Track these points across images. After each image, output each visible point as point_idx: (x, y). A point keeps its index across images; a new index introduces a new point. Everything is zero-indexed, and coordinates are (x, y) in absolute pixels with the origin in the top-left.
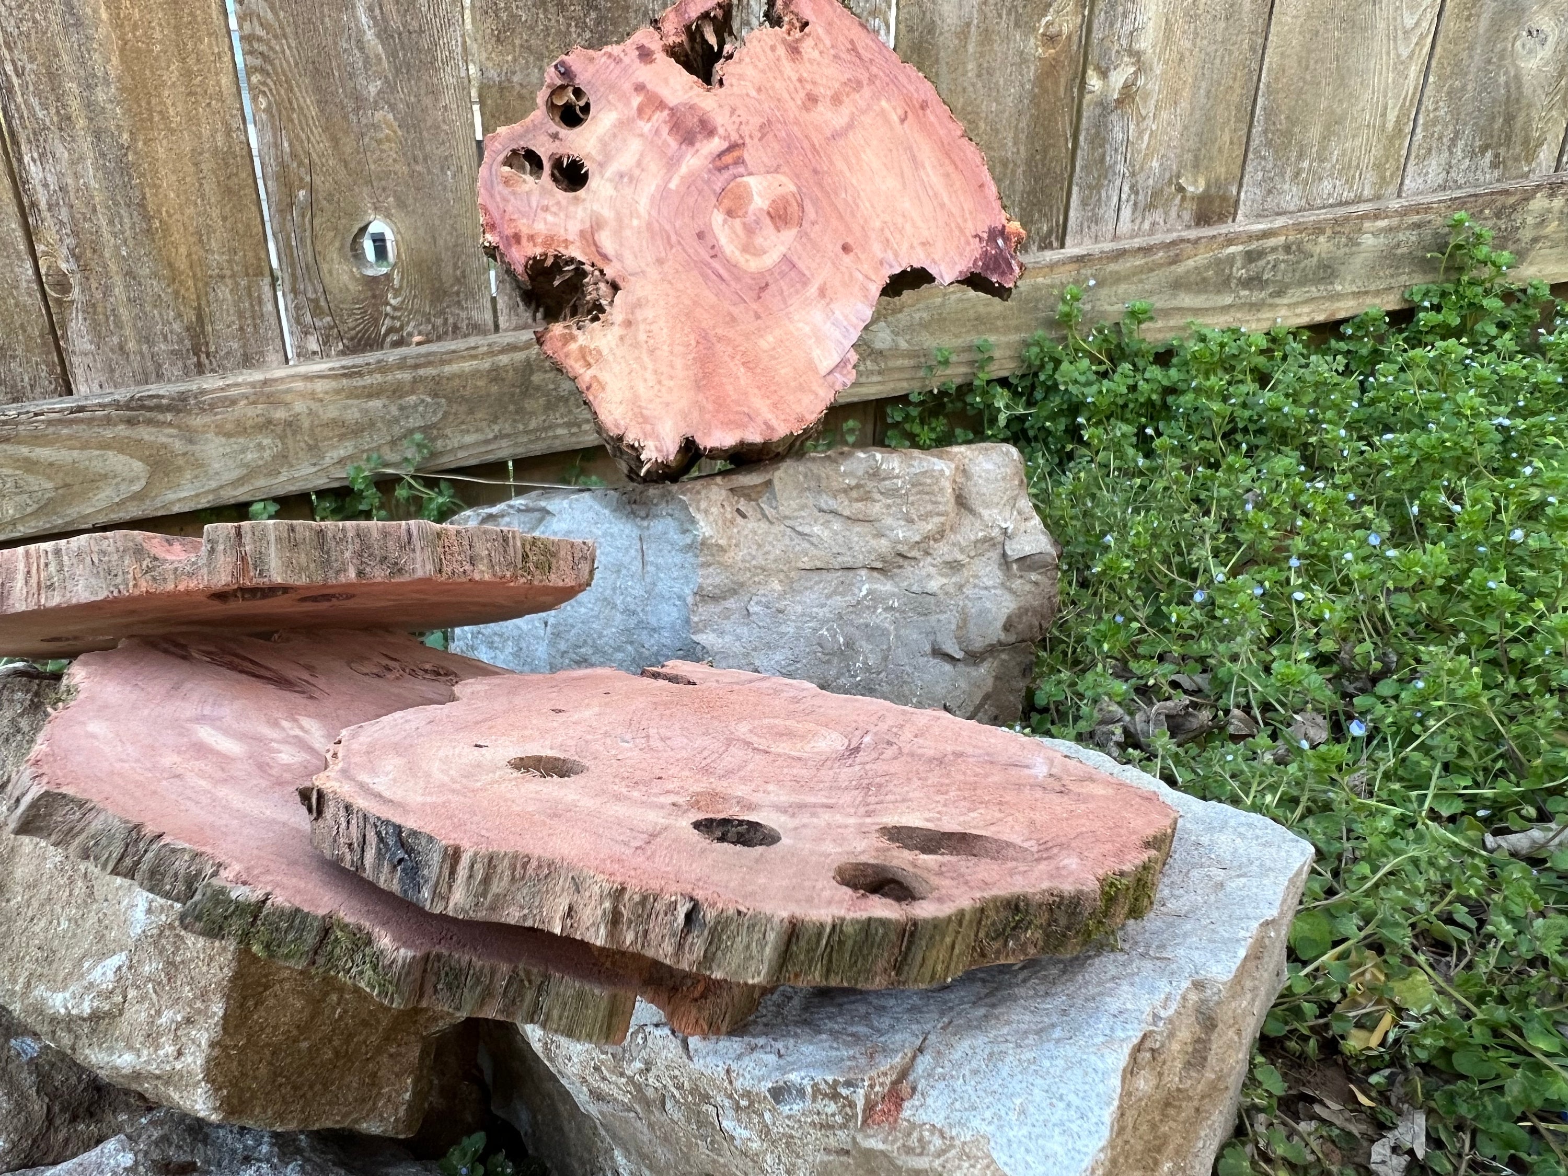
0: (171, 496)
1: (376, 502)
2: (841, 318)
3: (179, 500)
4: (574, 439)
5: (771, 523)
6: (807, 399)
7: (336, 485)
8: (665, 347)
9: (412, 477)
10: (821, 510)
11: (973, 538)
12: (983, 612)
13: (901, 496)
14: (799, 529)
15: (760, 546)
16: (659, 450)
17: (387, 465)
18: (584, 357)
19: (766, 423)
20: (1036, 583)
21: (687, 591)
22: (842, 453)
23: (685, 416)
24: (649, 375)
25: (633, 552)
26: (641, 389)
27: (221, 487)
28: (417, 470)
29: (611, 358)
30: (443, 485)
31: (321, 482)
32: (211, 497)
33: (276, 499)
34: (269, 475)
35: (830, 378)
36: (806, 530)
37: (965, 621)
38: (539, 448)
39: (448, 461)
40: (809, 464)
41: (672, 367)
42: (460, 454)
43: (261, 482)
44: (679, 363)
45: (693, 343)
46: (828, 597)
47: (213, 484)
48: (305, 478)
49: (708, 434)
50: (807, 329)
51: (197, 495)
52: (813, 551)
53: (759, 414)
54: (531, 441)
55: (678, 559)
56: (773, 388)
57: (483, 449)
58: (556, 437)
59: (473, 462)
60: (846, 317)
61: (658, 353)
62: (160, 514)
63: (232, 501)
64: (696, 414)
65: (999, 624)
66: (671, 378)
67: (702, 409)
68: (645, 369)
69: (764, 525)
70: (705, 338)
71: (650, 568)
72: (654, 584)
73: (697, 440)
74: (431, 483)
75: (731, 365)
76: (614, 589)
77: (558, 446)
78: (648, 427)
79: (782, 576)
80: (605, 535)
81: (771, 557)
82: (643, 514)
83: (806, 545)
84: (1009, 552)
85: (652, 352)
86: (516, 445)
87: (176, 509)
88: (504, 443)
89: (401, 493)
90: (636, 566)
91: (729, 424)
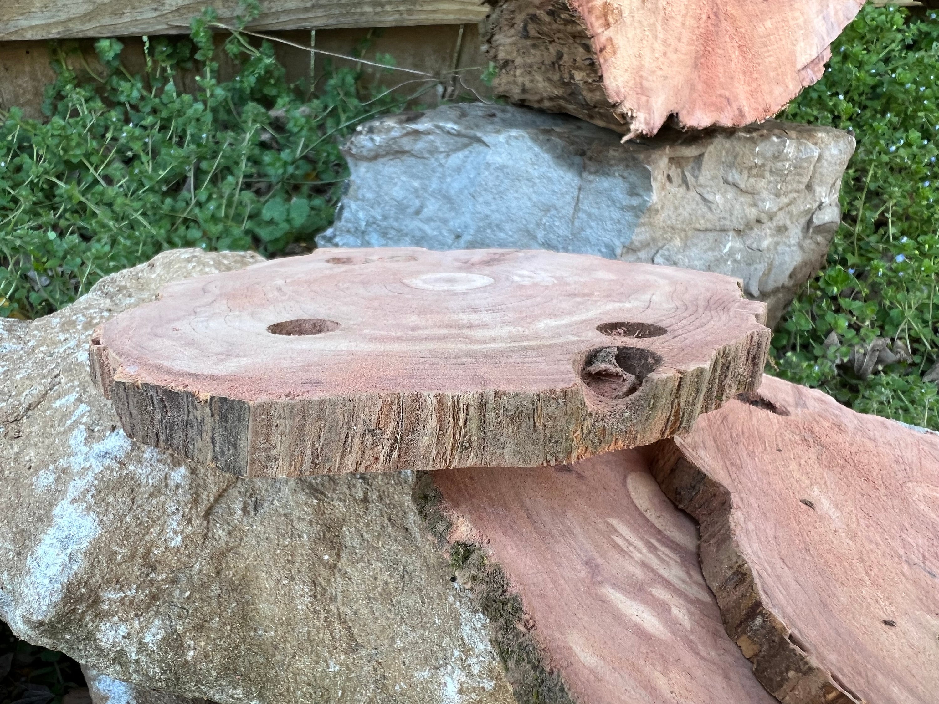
0: (23, 23)
1: (211, 54)
2: (832, 13)
3: (32, 27)
4: (377, 18)
5: (688, 188)
6: (778, 90)
7: (173, 32)
8: (679, 18)
9: (241, 34)
10: (726, 182)
11: (802, 208)
12: (782, 263)
13: (781, 176)
14: (706, 196)
15: (676, 208)
16: (647, 124)
17: (220, 20)
18: (605, 16)
19: (740, 110)
20: (818, 244)
21: (617, 242)
22: (762, 136)
23: (677, 93)
24: (658, 46)
25: (568, 198)
26: (647, 61)
27: (70, 20)
28: (245, 28)
29: (628, 20)
30: (265, 45)
31: (161, 28)
32: (60, 29)
33: (121, 39)
34: (114, 14)
35: (803, 72)
36: (710, 197)
37: (770, 270)
38: (347, 22)
39: (272, 23)
40: (735, 143)
41: (679, 39)
42: (283, 18)
43: (106, 20)
44: (686, 36)
45: (704, 17)
46: (705, 251)
47: (63, 17)
48: (146, 22)
49: (690, 113)
50: (801, 21)
51: (48, 25)
52: (709, 216)
53: (736, 99)
54: (342, 15)
55: (616, 214)
56: (755, 76)
57: (302, 16)
58: (362, 14)
59: (292, 27)
60: (836, 13)
61: (671, 22)
62: (13, 38)
63: (81, 35)
64: (686, 91)
65: (788, 273)
66: (676, 51)
67: (693, 88)
68: (656, 37)
69: (682, 190)
70: (716, 14)
71: (582, 215)
72: (582, 229)
73: (681, 118)
74: (256, 42)
75: (729, 45)
76: (538, 225)
77: (363, 22)
78: (644, 99)
79: (683, 235)
80: (542, 176)
81: (681, 218)
82: (592, 169)
83: (705, 209)
84: (815, 220)
85: (666, 20)
86: (329, 16)
87: (29, 36)
88: (320, 13)
89: (231, 48)
90: (568, 211)
91: (709, 106)
